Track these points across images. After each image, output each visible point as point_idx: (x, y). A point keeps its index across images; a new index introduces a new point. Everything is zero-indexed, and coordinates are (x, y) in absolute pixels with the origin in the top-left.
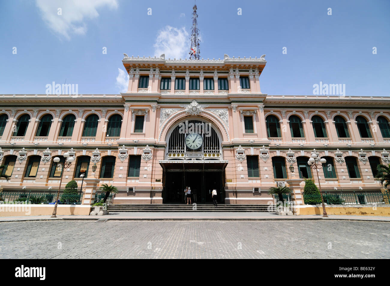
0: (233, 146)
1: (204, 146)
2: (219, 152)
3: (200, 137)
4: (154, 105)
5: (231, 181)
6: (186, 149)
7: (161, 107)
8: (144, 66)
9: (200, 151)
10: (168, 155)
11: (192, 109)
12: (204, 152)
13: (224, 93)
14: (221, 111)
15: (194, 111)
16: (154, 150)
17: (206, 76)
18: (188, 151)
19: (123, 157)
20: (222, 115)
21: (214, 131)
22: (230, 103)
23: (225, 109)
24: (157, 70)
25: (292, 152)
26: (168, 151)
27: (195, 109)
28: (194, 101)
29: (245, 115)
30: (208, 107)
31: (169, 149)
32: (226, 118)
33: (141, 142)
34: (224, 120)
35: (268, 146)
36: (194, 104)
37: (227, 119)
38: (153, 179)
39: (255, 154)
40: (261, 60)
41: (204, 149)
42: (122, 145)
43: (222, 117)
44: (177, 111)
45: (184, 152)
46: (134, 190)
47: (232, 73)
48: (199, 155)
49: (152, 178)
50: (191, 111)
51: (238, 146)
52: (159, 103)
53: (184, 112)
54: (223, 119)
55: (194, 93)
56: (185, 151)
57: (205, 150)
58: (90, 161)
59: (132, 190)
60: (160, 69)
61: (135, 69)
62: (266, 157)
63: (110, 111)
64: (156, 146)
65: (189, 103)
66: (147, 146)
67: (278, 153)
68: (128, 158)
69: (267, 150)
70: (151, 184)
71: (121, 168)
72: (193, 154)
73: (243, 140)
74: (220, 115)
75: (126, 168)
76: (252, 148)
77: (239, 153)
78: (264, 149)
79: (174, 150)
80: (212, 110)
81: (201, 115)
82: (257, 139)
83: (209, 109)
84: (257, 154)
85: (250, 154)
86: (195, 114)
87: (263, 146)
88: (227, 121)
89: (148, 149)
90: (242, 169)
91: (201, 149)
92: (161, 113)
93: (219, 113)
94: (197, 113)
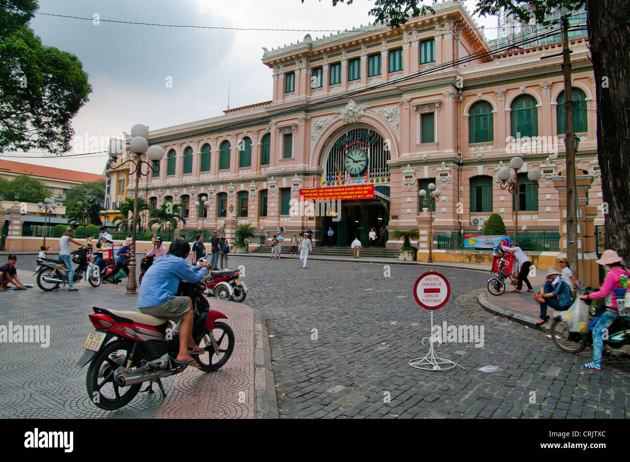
0: (400, 166)
1: (371, 168)
4: (302, 115)
5: (396, 217)
7: (310, 118)
8: (286, 60)
9: (364, 175)
10: (326, 184)
11: (348, 114)
12: (371, 176)
14: (389, 110)
15: (352, 117)
16: (304, 180)
17: (370, 52)
19: (273, 191)
20: (391, 117)
22: (400, 95)
23: (395, 106)
24: (304, 61)
25: (504, 166)
26: (325, 179)
27: (352, 113)
28: (351, 100)
29: (422, 113)
30: (372, 107)
31: (327, 175)
32: (395, 121)
33: (289, 171)
34: (393, 124)
35: (451, 162)
36: (351, 105)
37: (397, 123)
38: (305, 218)
39: (430, 177)
41: (371, 172)
42: (271, 176)
43: (390, 120)
44: (331, 119)
45: (344, 178)
46: (284, 229)
47: (407, 40)
48: (363, 181)
50: (348, 117)
51: (406, 165)
52: (307, 111)
53: (339, 120)
54: (391, 123)
55: (355, 86)
57: (372, 174)
58: (248, 197)
60: (309, 57)
61: (278, 66)
63: (261, 131)
64: (307, 174)
65: (345, 105)
66: (296, 175)
67: (480, 170)
68: (278, 192)
69: (448, 169)
70: (303, 223)
71: (272, 205)
72: (356, 181)
73: (415, 155)
74: (388, 118)
75: (277, 205)
76: (426, 168)
77: (406, 177)
78: (443, 168)
79: (333, 177)
80: (377, 110)
81: (361, 121)
82: (436, 151)
83: (373, 110)
84: (433, 177)
85: (423, 178)
86: (354, 122)
87: (443, 163)
88: (397, 125)
89: (296, 179)
90: (409, 199)
91: (367, 173)
92: (312, 126)
93: (386, 115)
94: (355, 120)
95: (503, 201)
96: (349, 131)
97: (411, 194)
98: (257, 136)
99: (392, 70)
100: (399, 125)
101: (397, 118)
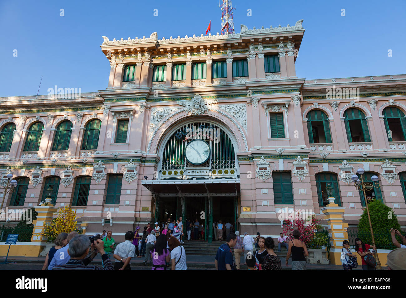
0: (253, 158)
1: (212, 159)
2: (234, 167)
3: (207, 146)
4: (142, 103)
6: (187, 164)
7: (152, 106)
9: (206, 166)
10: (162, 173)
12: (213, 167)
13: (240, 81)
14: (236, 106)
15: (198, 109)
16: (141, 166)
17: (215, 58)
18: (190, 166)
19: (99, 176)
20: (238, 113)
21: (227, 136)
23: (242, 104)
24: (147, 55)
25: (348, 165)
26: (161, 168)
27: (198, 106)
28: (197, 95)
29: (271, 111)
30: (218, 103)
31: (163, 164)
32: (243, 117)
33: (123, 156)
34: (241, 120)
35: (306, 156)
36: (198, 99)
37: (244, 119)
38: (138, 208)
39: (286, 169)
40: (296, 28)
41: (213, 163)
42: (99, 160)
43: (237, 115)
44: (174, 110)
45: (183, 167)
46: (111, 222)
47: (252, 52)
48: (205, 171)
49: (136, 206)
50: (193, 109)
51: (259, 157)
52: (148, 100)
53: (182, 111)
54: (239, 118)
55: (198, 84)
56: (185, 168)
57: (214, 165)
58: (59, 183)
59: (109, 222)
60: (152, 54)
61: (117, 56)
62: (302, 173)
63: (86, 115)
64: (143, 161)
65: (190, 98)
66: (131, 160)
67: (326, 167)
68: (105, 178)
69: (304, 162)
70: (135, 214)
71: (96, 192)
72: (197, 171)
73: (268, 148)
74: (235, 113)
75: (103, 192)
76: (281, 161)
77: (261, 169)
78: (299, 162)
79: (170, 166)
80: (223, 106)
81: (206, 114)
82: (289, 146)
83: (219, 106)
84: (288, 169)
85: (278, 170)
86: (199, 114)
87: (299, 157)
88: (245, 121)
89: (132, 164)
90: (265, 191)
91: (209, 164)
92: (152, 114)
93: (233, 111)
94: (201, 112)
95: (352, 196)
96: (189, 123)
97: (266, 185)
98: (81, 120)
99: (235, 75)
100: (247, 121)
101: (244, 115)
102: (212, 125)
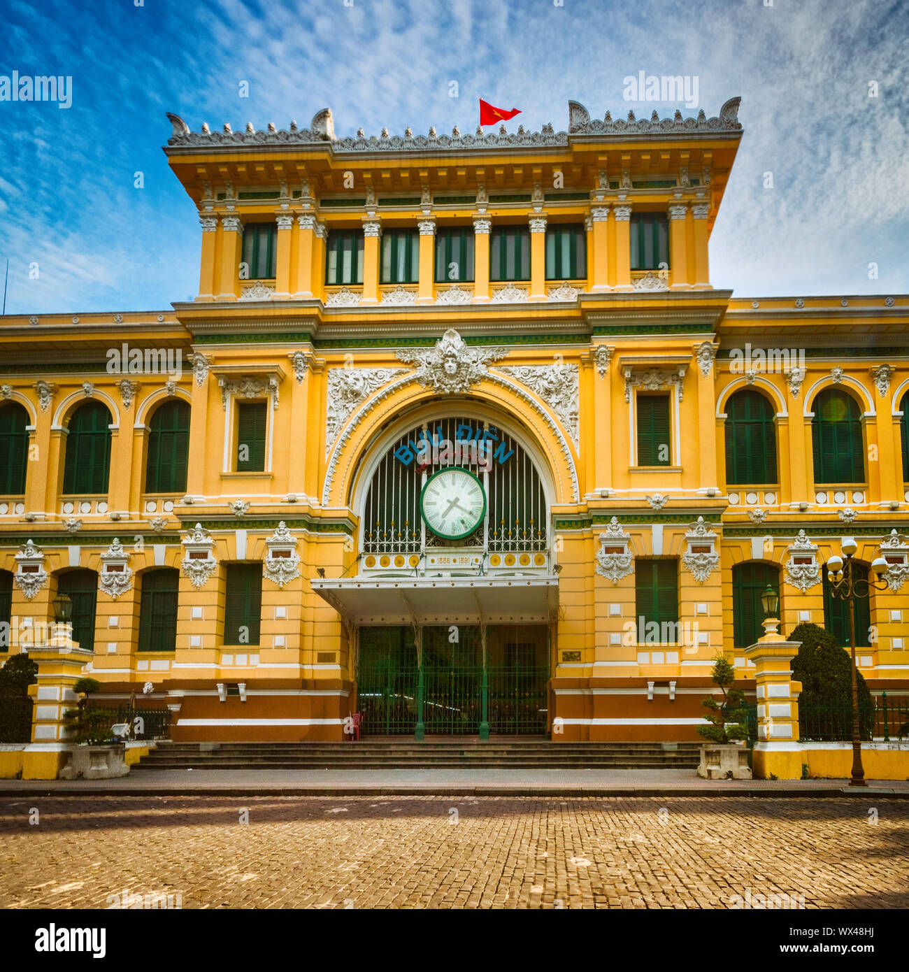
0: (589, 523)
1: (491, 525)
2: (544, 545)
3: (476, 489)
4: (302, 349)
6: (428, 538)
7: (329, 363)
9: (476, 543)
10: (363, 560)
11: (443, 366)
12: (491, 547)
13: (565, 294)
14: (553, 372)
15: (451, 378)
18: (433, 544)
19: (199, 568)
20: (558, 392)
22: (587, 336)
23: (568, 365)
24: (308, 190)
25: (809, 541)
26: (362, 547)
27: (454, 366)
28: (452, 331)
29: (641, 389)
30: (506, 359)
31: (367, 537)
32: (569, 405)
34: (563, 411)
35: (716, 517)
36: (452, 342)
37: (573, 410)
39: (667, 553)
40: (721, 122)
41: (491, 536)
42: (195, 523)
43: (554, 399)
44: (388, 376)
45: (418, 547)
47: (600, 199)
48: (472, 558)
50: (440, 375)
52: (317, 343)
53: (412, 382)
54: (559, 407)
55: (454, 296)
56: (423, 547)
57: (495, 541)
58: (96, 589)
64: (314, 524)
65: (432, 341)
67: (757, 549)
68: (218, 573)
69: (711, 534)
70: (302, 671)
71: (197, 612)
72: (452, 557)
73: (628, 493)
74: (549, 392)
75: (213, 613)
76: (658, 529)
77: (609, 550)
78: (700, 531)
79: (385, 543)
80: (519, 370)
81: (475, 393)
82: (680, 488)
83: (510, 369)
84: (674, 553)
85: (649, 554)
86: (457, 391)
87: (701, 519)
88: (573, 416)
89: (282, 535)
91: (481, 537)
92: (330, 388)
93: (545, 383)
94: (460, 386)
100: (578, 417)
101: (573, 397)
102: (491, 426)
